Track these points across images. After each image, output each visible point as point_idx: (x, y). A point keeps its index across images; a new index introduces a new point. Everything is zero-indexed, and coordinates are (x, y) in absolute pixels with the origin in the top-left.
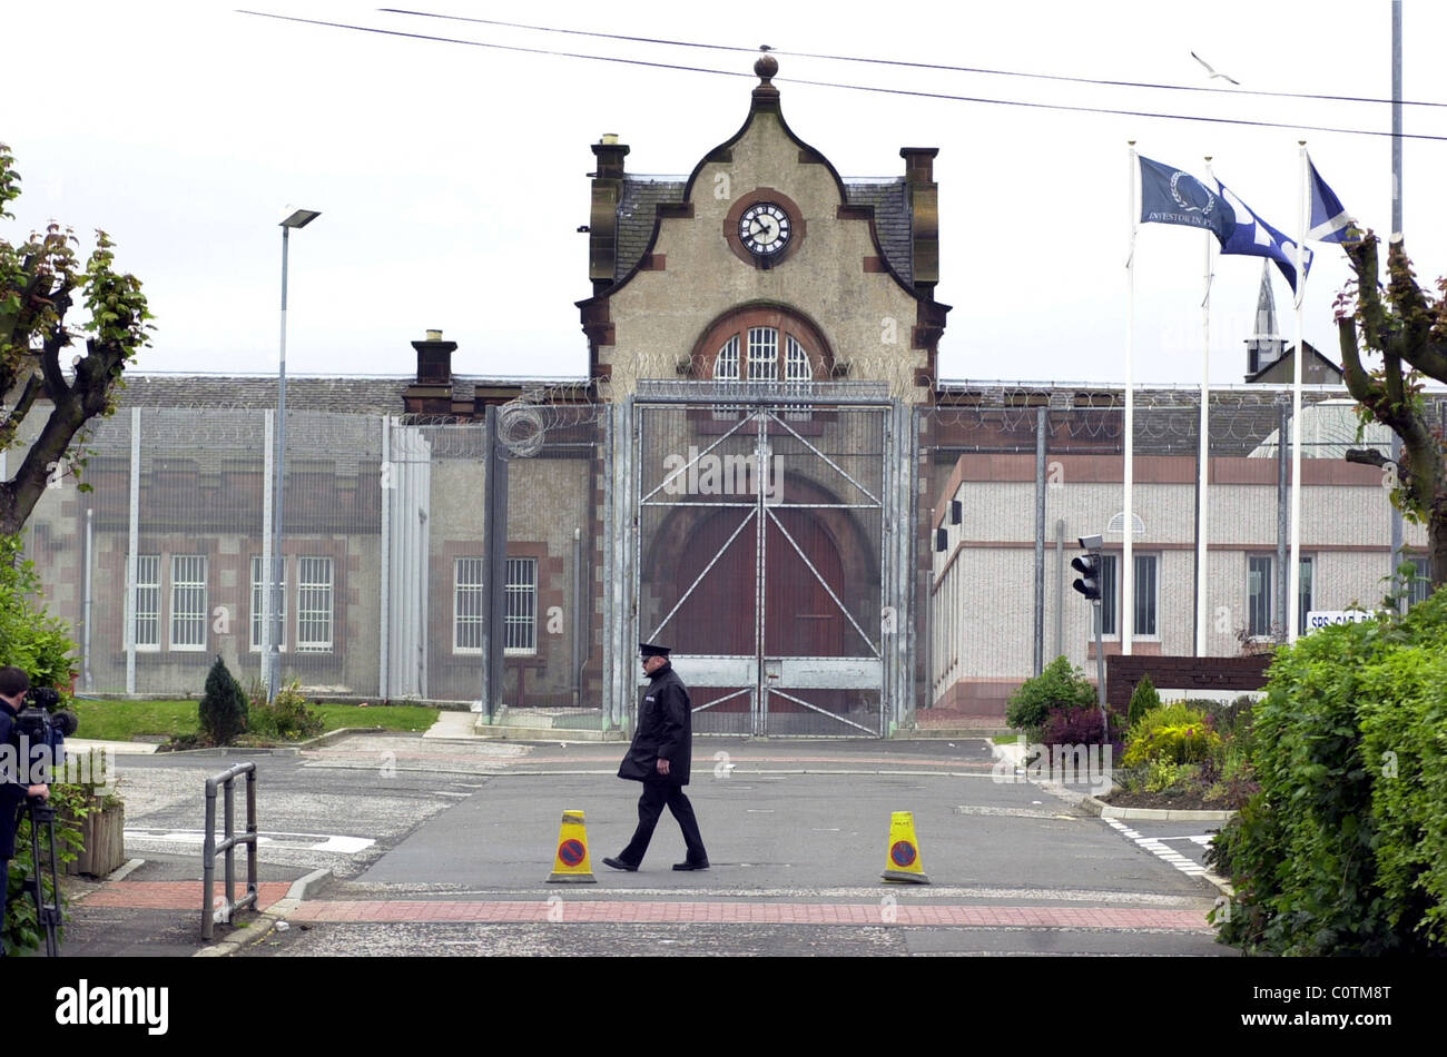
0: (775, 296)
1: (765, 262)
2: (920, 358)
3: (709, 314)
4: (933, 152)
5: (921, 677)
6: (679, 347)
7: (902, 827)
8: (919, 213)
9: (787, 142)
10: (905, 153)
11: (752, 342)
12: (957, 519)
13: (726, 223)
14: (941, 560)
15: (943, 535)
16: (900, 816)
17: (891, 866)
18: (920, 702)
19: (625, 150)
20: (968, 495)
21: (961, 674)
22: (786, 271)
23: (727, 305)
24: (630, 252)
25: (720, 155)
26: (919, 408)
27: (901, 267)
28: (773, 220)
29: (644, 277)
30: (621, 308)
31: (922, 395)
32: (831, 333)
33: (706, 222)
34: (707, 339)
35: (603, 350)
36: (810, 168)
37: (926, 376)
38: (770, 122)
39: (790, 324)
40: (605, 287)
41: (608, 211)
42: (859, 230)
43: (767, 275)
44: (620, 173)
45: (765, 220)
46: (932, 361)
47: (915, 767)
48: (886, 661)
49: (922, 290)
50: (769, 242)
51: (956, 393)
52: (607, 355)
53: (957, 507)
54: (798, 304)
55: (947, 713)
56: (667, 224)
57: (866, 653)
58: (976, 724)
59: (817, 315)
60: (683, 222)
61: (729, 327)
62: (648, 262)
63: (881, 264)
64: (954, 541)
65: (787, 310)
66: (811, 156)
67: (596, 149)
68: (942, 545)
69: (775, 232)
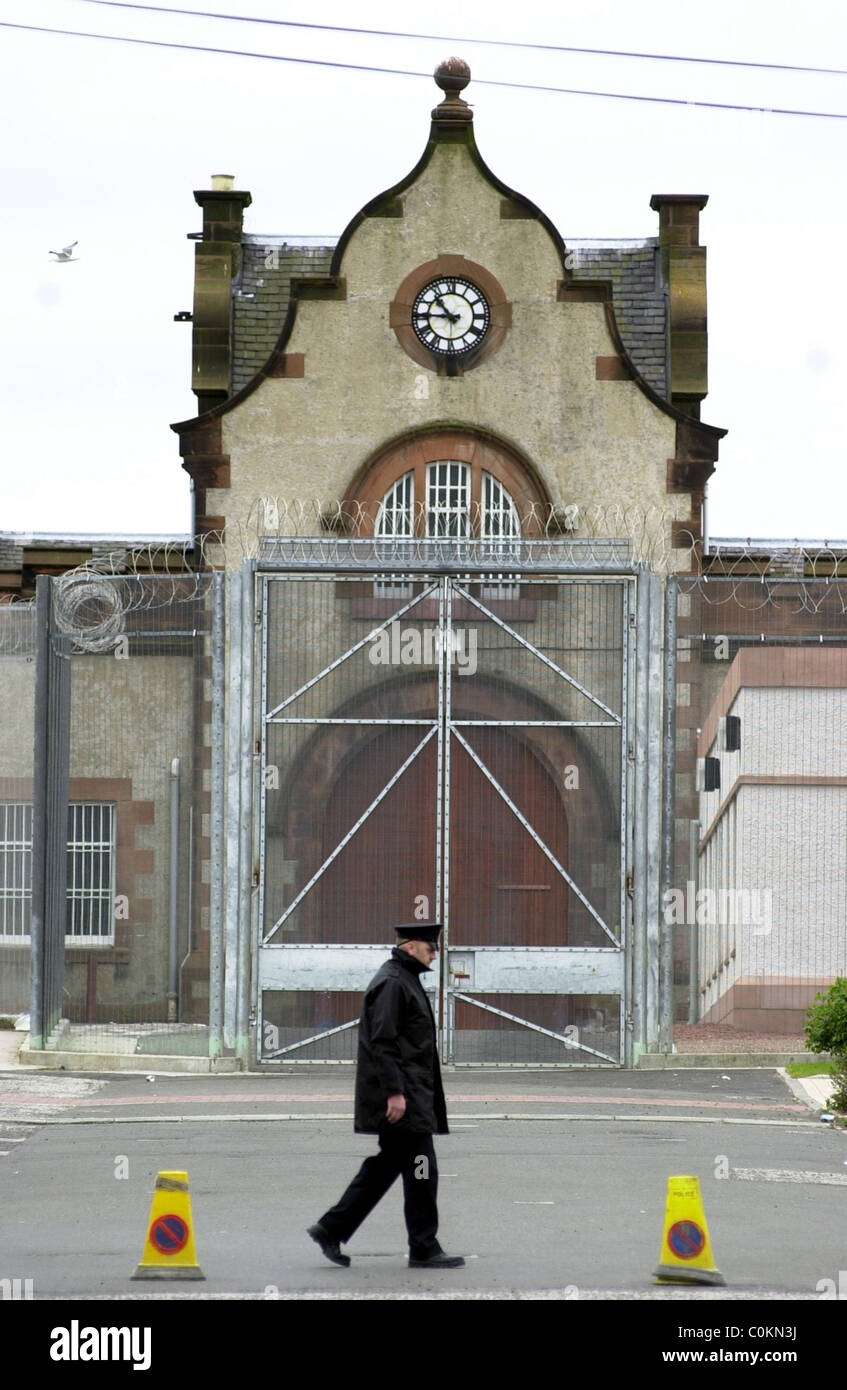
0: (466, 415)
1: (450, 364)
2: (681, 506)
3: (368, 442)
4: (700, 201)
5: (681, 975)
6: (325, 492)
7: (683, 1200)
8: (679, 292)
9: (483, 188)
10: (658, 203)
11: (433, 482)
12: (733, 743)
13: (394, 307)
14: (710, 804)
15: (713, 768)
16: (679, 1182)
17: (667, 1258)
18: (681, 1013)
19: (244, 199)
20: (750, 707)
21: (741, 972)
22: (480, 378)
23: (396, 428)
24: (253, 350)
25: (385, 206)
26: (678, 580)
27: (651, 372)
28: (462, 303)
29: (273, 387)
30: (238, 432)
31: (682, 560)
32: (548, 469)
33: (365, 306)
34: (366, 479)
35: (212, 495)
36: (517, 226)
37: (688, 533)
38: (458, 157)
39: (489, 456)
40: (214, 402)
41: (220, 290)
42: (590, 317)
43: (454, 384)
44: (237, 234)
45: (452, 304)
46: (697, 509)
47: (672, 1109)
48: (628, 953)
49: (683, 407)
50: (455, 336)
51: (730, 558)
52: (218, 503)
53: (733, 725)
54: (502, 427)
55: (718, 1029)
56: (307, 309)
57: (602, 941)
58: (762, 1046)
59: (528, 444)
60: (330, 307)
61: (399, 462)
62: (278, 365)
63: (623, 368)
64: (728, 778)
65: (484, 437)
66: (519, 207)
67: (201, 197)
68: (713, 781)
69: (466, 321)
